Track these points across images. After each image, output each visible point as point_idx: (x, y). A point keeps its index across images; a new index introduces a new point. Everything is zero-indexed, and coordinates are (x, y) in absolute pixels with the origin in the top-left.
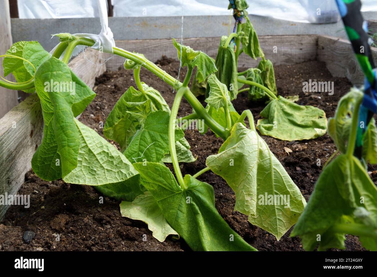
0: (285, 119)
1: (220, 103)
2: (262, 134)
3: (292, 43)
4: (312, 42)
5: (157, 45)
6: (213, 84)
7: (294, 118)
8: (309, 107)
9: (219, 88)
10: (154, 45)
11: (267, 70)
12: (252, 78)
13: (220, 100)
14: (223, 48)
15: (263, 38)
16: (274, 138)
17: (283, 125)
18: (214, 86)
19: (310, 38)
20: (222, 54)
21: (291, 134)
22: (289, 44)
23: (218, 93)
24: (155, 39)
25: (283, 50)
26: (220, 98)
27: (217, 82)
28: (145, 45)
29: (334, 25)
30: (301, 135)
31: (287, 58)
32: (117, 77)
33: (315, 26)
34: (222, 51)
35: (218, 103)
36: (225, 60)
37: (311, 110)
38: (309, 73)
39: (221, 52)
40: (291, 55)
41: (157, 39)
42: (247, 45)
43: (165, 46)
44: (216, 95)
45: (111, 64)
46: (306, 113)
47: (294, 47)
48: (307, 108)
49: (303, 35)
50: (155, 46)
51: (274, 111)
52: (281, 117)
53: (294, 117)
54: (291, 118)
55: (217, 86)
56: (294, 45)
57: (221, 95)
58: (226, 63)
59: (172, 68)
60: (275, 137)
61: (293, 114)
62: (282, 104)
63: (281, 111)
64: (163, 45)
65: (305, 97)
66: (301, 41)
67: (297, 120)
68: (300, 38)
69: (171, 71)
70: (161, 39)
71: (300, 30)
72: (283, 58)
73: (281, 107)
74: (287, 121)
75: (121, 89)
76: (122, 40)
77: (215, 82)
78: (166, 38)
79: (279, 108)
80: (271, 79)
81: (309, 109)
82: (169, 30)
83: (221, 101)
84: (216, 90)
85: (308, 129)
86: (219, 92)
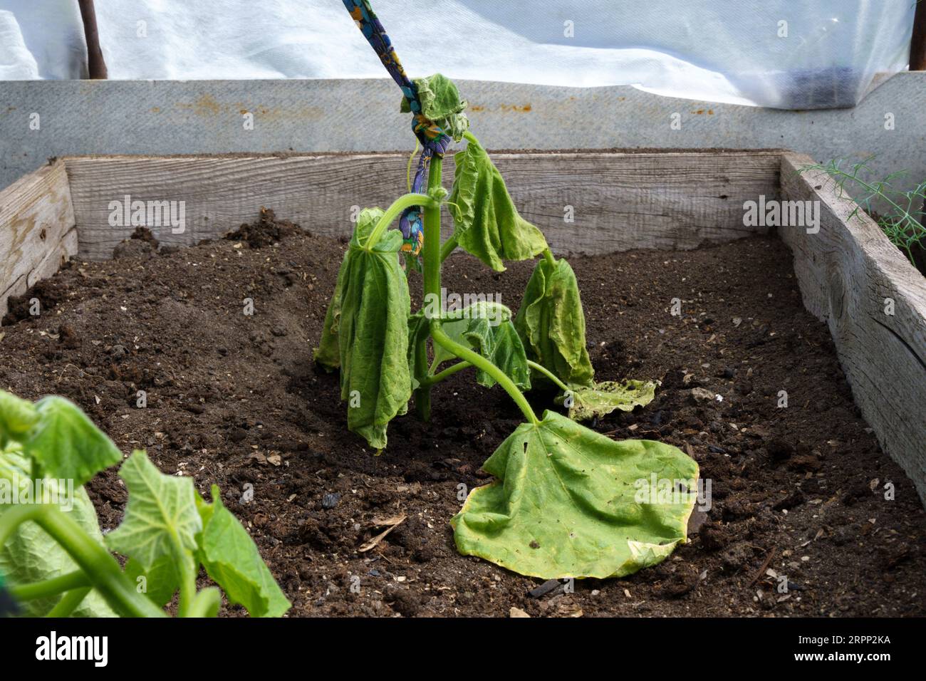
0: (560, 491)
1: (154, 546)
2: (460, 549)
3: (694, 176)
4: (761, 175)
5: (245, 175)
6: (134, 485)
7: (588, 488)
8: (652, 446)
9: (152, 497)
10: (232, 174)
11: (557, 294)
12: (479, 335)
13: (154, 537)
14: (361, 251)
15: (595, 160)
16: (494, 565)
17: (550, 512)
18: (138, 492)
19: (752, 162)
20: (358, 270)
21: (559, 551)
22: (684, 178)
23: (150, 513)
24: (240, 155)
25: (662, 198)
26: (155, 530)
27: (148, 477)
28: (206, 173)
29: (846, 115)
30: (590, 557)
31: (676, 225)
32: (77, 300)
33: (778, 118)
34: (359, 260)
35: (150, 544)
36: (366, 290)
37: (655, 457)
38: (730, 290)
39: (354, 263)
40: (689, 215)
41: (246, 155)
42: (468, 224)
43: (268, 177)
44: (140, 522)
45: (93, 233)
46: (639, 466)
47: (700, 191)
48: (647, 447)
49: (730, 151)
50: (237, 176)
51: (519, 466)
52: (549, 484)
53: (590, 485)
54: (578, 489)
55: (148, 490)
56: (701, 183)
57: (161, 519)
58: (371, 300)
59: (275, 262)
60: (500, 564)
61: (588, 471)
62: (554, 439)
63: (549, 461)
64: (262, 175)
65: (679, 388)
66: (722, 170)
67: (596, 496)
68: (720, 160)
69: (269, 271)
70: (258, 155)
71: (726, 134)
72: (664, 225)
73: (549, 447)
74: (565, 495)
75: (78, 344)
76: (131, 156)
77: (141, 478)
78: (276, 150)
79: (542, 451)
80: (570, 326)
81: (652, 451)
82: (287, 124)
83: (159, 538)
84: (142, 504)
85: (625, 530)
86: (154, 509)
